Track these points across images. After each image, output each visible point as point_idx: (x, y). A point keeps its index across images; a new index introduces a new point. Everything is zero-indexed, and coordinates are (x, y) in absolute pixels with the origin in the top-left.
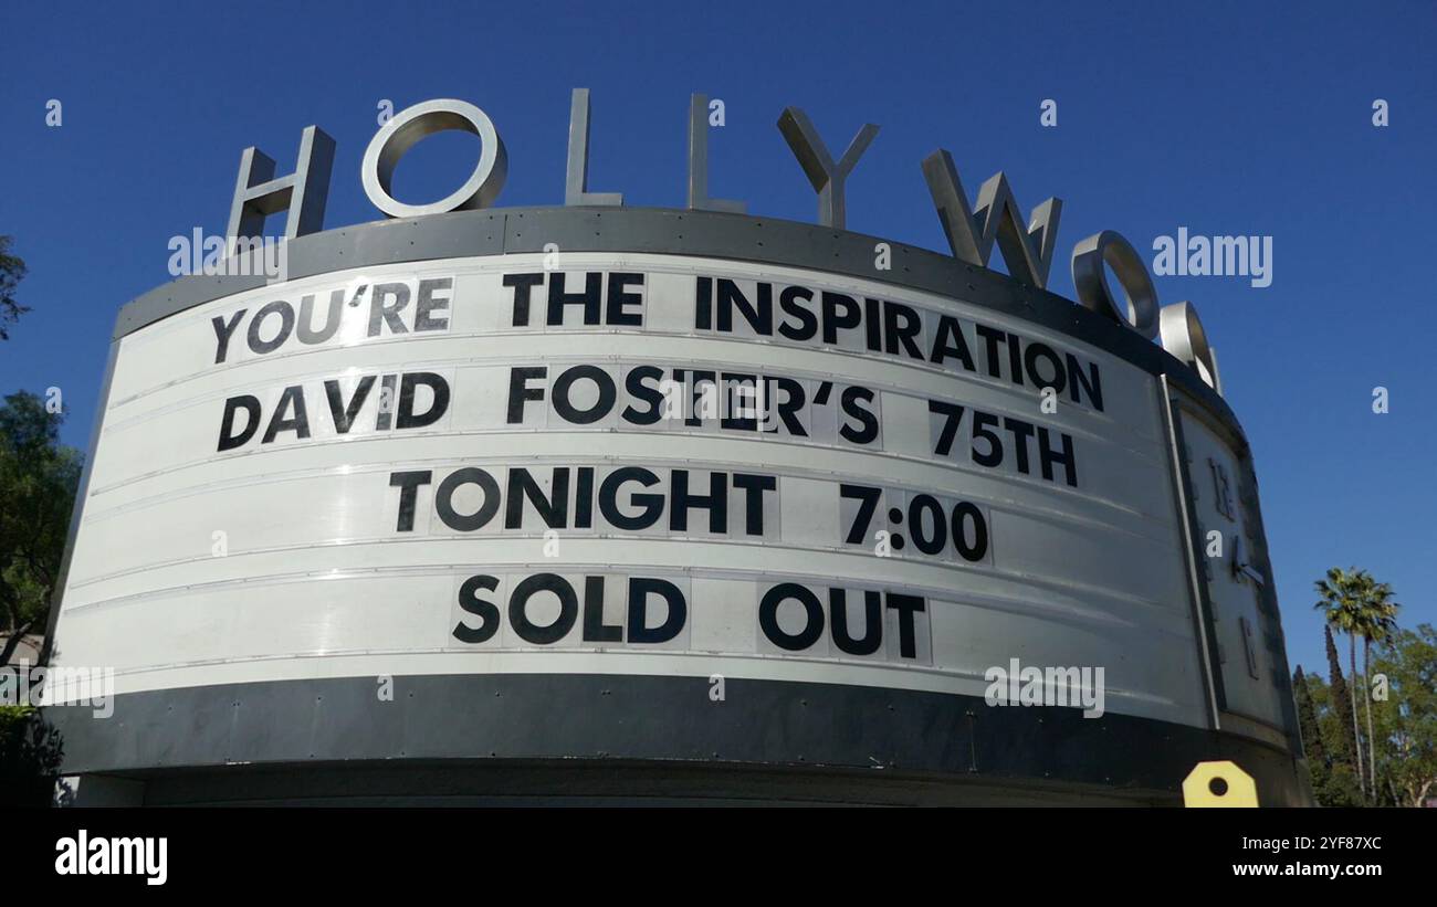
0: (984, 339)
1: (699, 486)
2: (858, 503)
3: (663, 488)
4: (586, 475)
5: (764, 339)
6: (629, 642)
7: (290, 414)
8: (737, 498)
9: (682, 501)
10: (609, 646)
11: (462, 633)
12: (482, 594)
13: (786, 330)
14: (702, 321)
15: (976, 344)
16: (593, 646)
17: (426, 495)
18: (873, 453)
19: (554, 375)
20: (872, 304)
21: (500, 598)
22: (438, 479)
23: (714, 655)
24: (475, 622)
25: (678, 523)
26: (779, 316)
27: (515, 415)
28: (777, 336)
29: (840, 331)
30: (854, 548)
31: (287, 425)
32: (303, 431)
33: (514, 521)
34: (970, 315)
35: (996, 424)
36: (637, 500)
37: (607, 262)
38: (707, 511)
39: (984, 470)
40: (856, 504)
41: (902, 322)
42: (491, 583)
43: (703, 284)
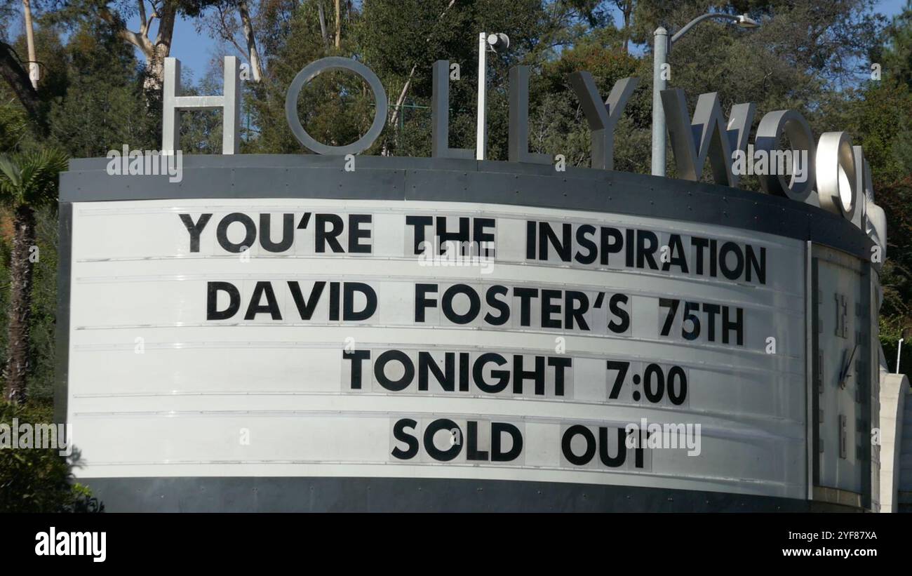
0: (695, 247)
1: (529, 366)
2: (617, 372)
3: (509, 367)
4: (464, 357)
5: (566, 264)
6: (492, 460)
7: (264, 301)
8: (550, 371)
9: (520, 375)
10: (482, 463)
11: (397, 453)
12: (407, 430)
13: (580, 258)
14: (530, 254)
15: (690, 251)
16: (472, 463)
17: (368, 366)
18: (626, 339)
19: (442, 290)
20: (630, 232)
21: (418, 433)
22: (375, 356)
23: (537, 468)
24: (404, 447)
25: (518, 389)
26: (576, 247)
27: (420, 317)
28: (574, 262)
29: (610, 255)
30: (613, 402)
31: (263, 309)
32: (276, 315)
33: (423, 386)
34: (688, 229)
35: (698, 309)
36: (495, 374)
37: (473, 210)
38: (533, 381)
39: (688, 342)
40: (616, 372)
41: (647, 244)
42: (412, 424)
43: (531, 225)
